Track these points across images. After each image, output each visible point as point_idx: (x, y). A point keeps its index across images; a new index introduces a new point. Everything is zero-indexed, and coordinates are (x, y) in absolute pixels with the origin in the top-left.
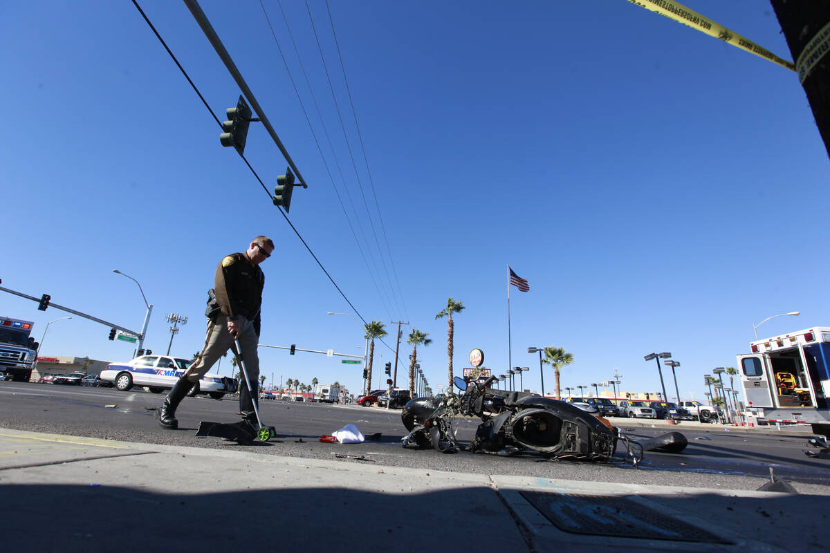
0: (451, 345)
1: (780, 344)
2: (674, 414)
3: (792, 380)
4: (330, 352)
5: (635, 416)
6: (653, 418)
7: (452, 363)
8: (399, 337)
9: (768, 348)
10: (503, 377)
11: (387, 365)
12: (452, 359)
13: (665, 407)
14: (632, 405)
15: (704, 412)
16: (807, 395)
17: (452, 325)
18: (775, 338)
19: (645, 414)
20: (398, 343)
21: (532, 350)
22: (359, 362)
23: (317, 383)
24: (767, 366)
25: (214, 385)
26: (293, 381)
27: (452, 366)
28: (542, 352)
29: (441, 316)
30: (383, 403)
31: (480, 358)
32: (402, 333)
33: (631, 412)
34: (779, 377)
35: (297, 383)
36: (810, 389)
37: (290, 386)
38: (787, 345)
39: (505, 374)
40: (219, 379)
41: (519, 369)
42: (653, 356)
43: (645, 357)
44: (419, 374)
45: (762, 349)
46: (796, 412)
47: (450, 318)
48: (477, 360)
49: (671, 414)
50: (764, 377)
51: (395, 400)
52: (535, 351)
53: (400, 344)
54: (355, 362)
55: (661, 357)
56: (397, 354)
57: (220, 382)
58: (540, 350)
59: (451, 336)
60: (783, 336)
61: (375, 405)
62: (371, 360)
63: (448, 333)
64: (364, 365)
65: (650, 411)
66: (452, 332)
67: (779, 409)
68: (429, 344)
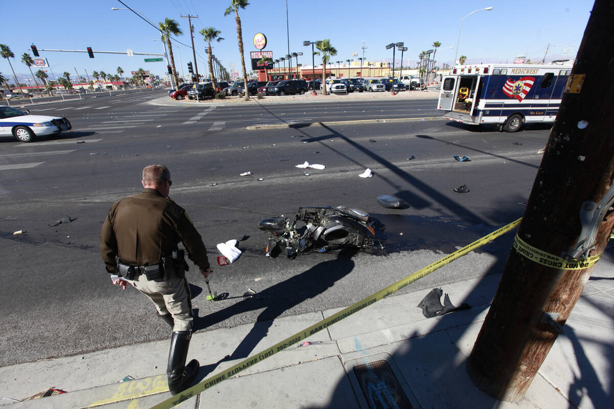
0: (241, 42)
1: (470, 71)
2: (395, 88)
3: (466, 93)
4: (130, 52)
5: (373, 91)
6: (383, 91)
7: (243, 58)
8: (192, 31)
9: (462, 73)
10: (283, 59)
11: (189, 65)
12: (243, 54)
13: (392, 82)
14: (372, 83)
15: (413, 83)
16: (470, 104)
17: (239, 22)
18: (468, 67)
19: (378, 89)
20: (192, 37)
21: (307, 43)
22: (161, 60)
23: (122, 72)
24: (457, 84)
25: (47, 129)
26: (99, 73)
27: (244, 61)
28: (314, 45)
29: (229, 13)
30: (194, 96)
31: (264, 42)
32: (193, 27)
33: (370, 88)
34: (461, 91)
35: (104, 75)
36: (473, 101)
37: (98, 78)
38: (473, 73)
39: (284, 57)
40: (48, 122)
41: (295, 55)
42: (392, 45)
43: (386, 47)
44: (215, 62)
45: (459, 72)
46: (461, 114)
47: (236, 15)
48: (261, 44)
49: (394, 88)
50: (453, 92)
51: (202, 93)
52: (309, 44)
53: (194, 39)
54: (158, 60)
55: (397, 46)
56: (194, 48)
57: (51, 125)
58: (313, 43)
59: (240, 33)
60: (473, 66)
61: (186, 98)
62: (172, 58)
63: (236, 31)
64: (166, 62)
65: (382, 86)
66: (240, 29)
67: (454, 112)
68: (221, 41)
